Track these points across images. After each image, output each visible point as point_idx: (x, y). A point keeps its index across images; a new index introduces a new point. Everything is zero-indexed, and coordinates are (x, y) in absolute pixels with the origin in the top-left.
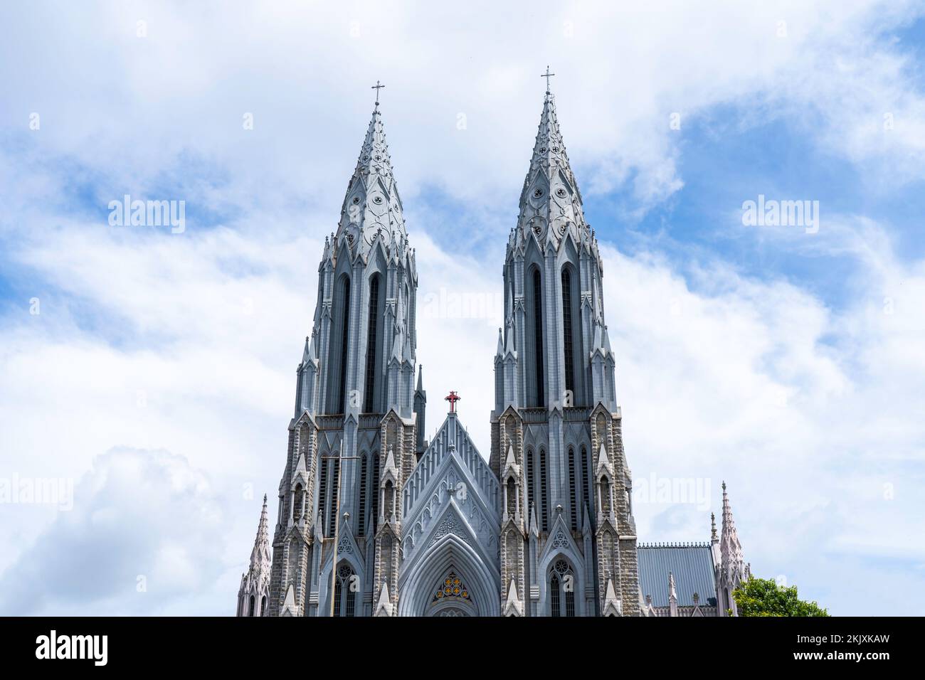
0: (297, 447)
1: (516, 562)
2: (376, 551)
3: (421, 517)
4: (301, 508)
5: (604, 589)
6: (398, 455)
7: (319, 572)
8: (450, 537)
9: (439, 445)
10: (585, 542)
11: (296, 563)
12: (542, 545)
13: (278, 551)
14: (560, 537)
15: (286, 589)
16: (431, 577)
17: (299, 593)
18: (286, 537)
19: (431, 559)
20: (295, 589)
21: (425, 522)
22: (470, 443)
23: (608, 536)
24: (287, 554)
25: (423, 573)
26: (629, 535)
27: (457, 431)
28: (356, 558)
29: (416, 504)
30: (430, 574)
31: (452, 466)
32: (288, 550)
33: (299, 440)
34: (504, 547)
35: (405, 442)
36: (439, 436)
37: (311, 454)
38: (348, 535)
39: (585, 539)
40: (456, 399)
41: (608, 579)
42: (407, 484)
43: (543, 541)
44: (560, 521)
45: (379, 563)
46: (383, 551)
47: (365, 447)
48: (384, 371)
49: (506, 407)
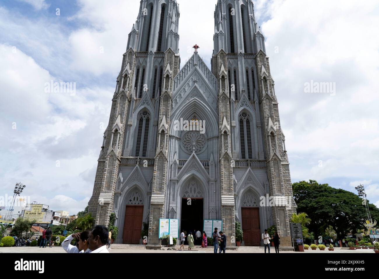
0: (126, 61)
1: (226, 109)
2: (161, 102)
3: (181, 91)
4: (126, 84)
5: (267, 121)
6: (172, 66)
7: (133, 112)
8: (195, 99)
9: (190, 64)
10: (256, 104)
11: (122, 106)
12: (236, 105)
13: (114, 102)
14: (244, 102)
15: (117, 117)
16: (185, 116)
17: (123, 118)
18: (119, 95)
19: (186, 107)
20: (121, 117)
21: (183, 93)
22: (204, 64)
23: (267, 100)
24: (118, 102)
25: (182, 113)
26: (275, 102)
27: (198, 59)
28: (151, 107)
29: (179, 86)
30: (185, 115)
31: (196, 72)
32: (119, 100)
33: (127, 58)
34: (220, 103)
35: (175, 62)
36: (190, 60)
37: (132, 63)
38: (147, 97)
39: (256, 103)
40: (198, 47)
41: (269, 118)
42: (175, 78)
43: (237, 103)
44: (244, 96)
45: (162, 107)
46: (164, 103)
47: (157, 64)
48: (166, 36)
49: (220, 50)
